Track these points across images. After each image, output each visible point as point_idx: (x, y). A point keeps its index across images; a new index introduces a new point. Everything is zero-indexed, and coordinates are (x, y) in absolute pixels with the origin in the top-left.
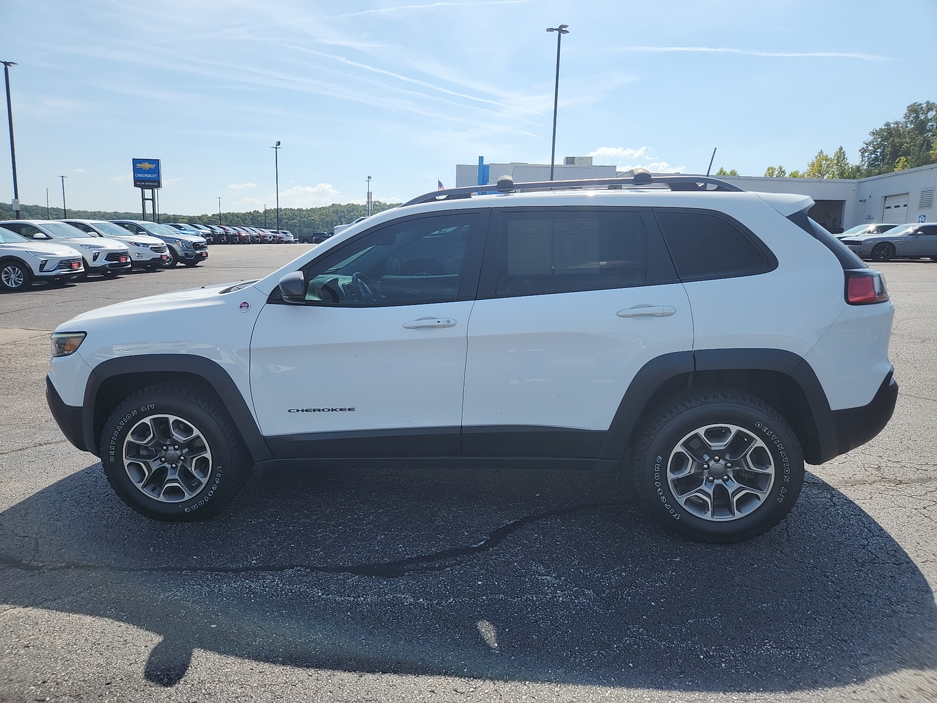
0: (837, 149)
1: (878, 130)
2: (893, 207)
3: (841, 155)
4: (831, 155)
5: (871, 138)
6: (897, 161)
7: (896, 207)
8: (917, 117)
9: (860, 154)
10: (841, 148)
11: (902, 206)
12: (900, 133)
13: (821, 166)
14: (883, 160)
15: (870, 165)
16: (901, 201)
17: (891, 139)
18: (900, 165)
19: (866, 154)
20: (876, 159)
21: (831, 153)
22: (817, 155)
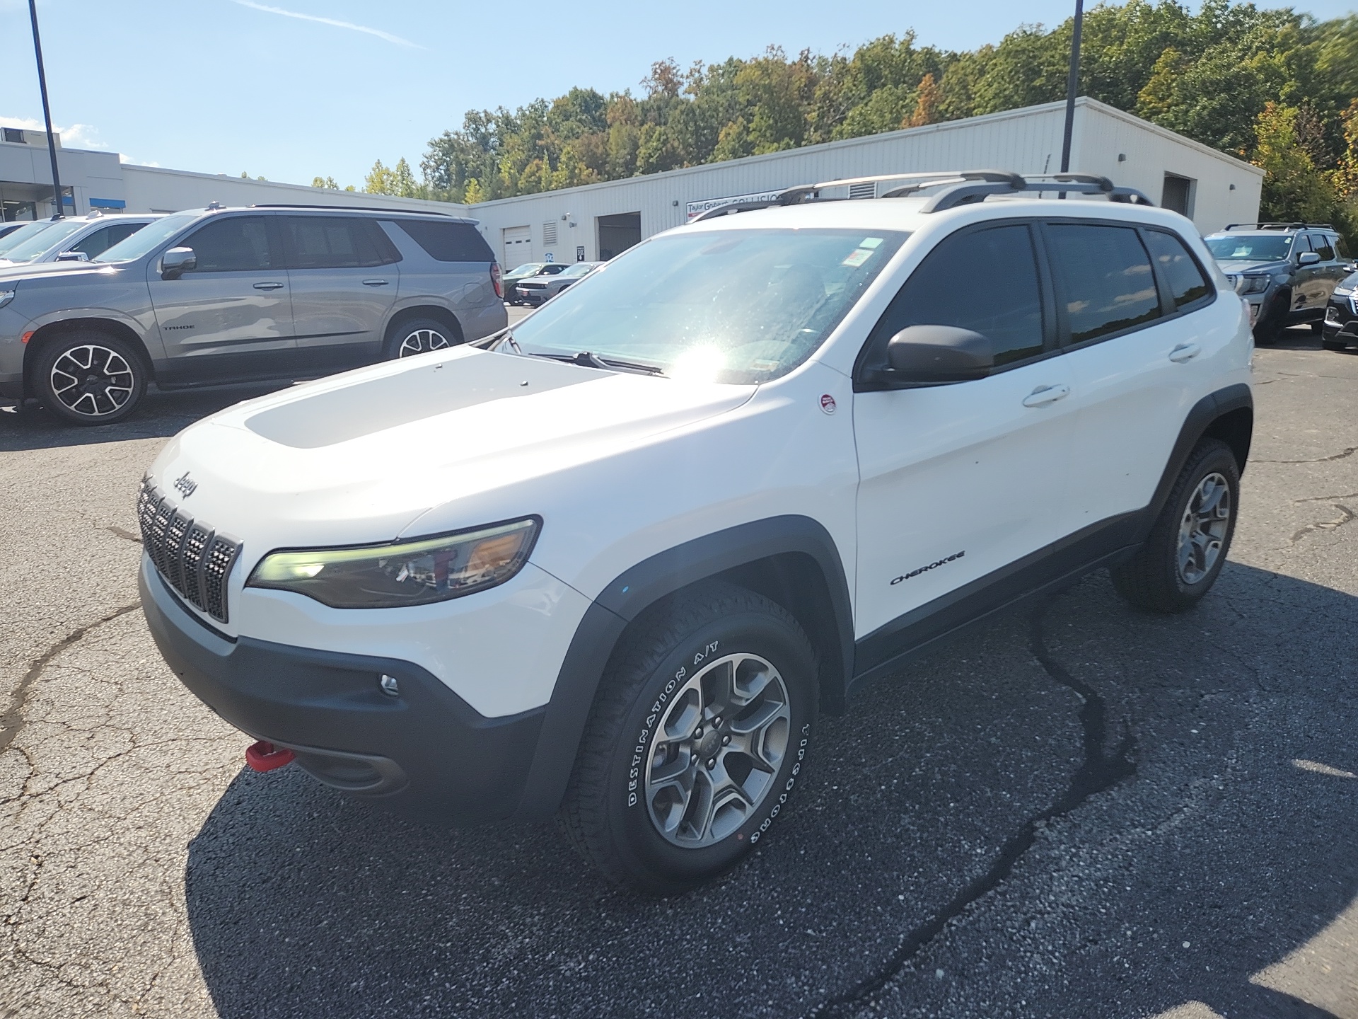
0: (398, 162)
1: (437, 140)
2: (514, 242)
3: (404, 170)
4: (393, 169)
5: (429, 150)
6: (465, 183)
7: (517, 242)
8: (477, 129)
9: (422, 170)
10: (403, 161)
11: (524, 241)
12: (463, 148)
13: (383, 183)
14: (449, 181)
15: (436, 186)
16: (523, 235)
17: (454, 154)
18: (472, 188)
19: (429, 171)
20: (441, 178)
21: (392, 166)
22: (374, 166)
